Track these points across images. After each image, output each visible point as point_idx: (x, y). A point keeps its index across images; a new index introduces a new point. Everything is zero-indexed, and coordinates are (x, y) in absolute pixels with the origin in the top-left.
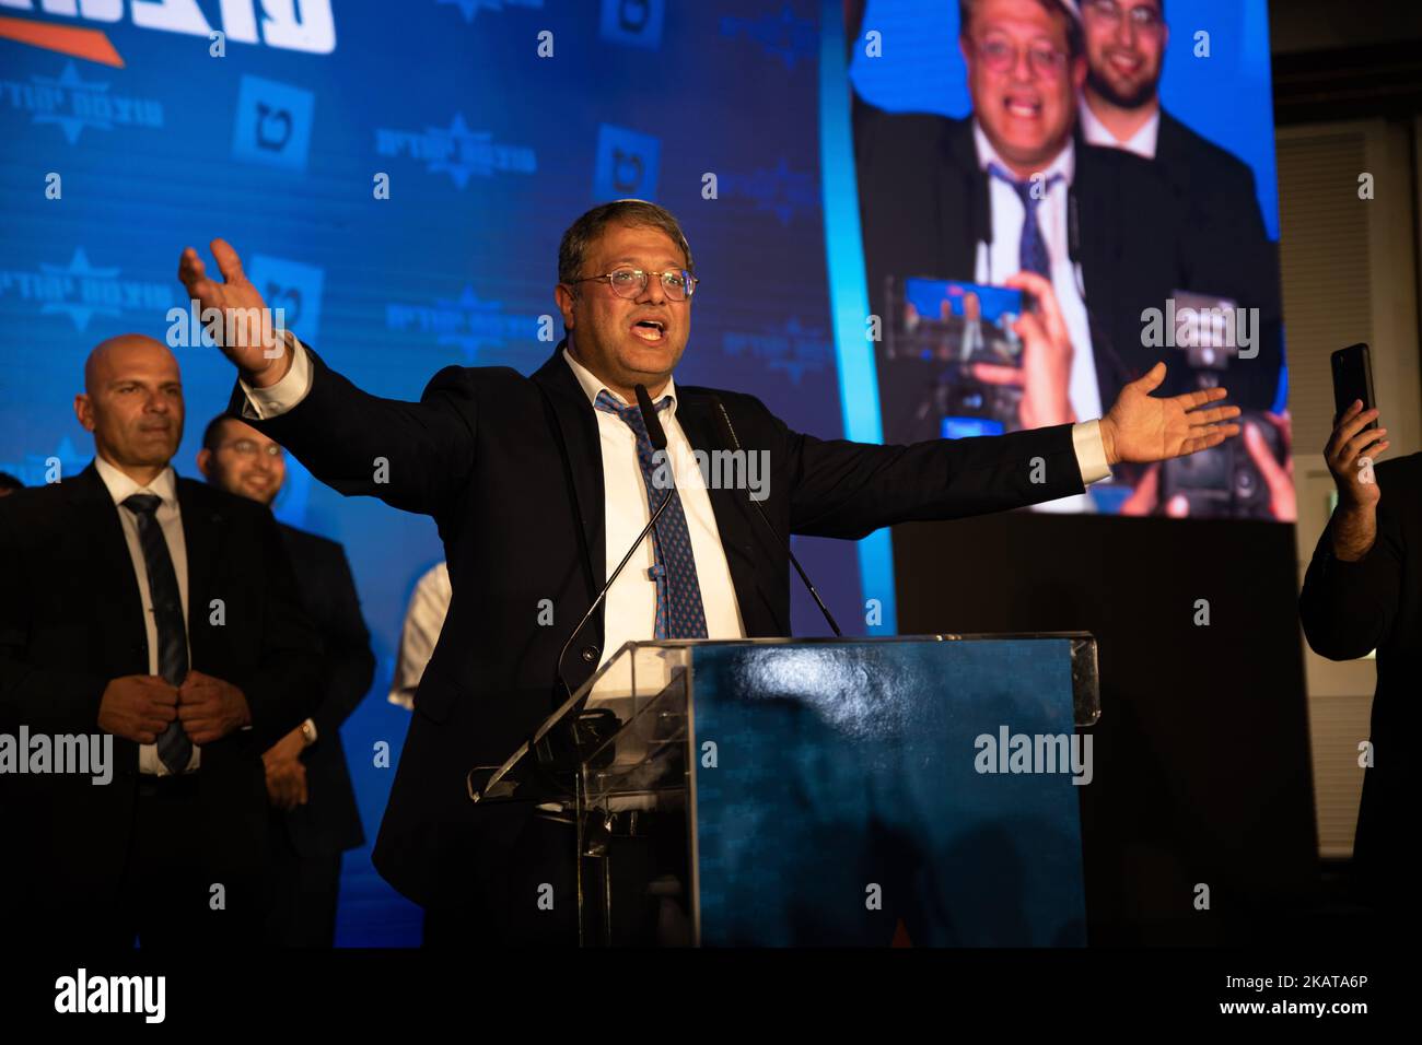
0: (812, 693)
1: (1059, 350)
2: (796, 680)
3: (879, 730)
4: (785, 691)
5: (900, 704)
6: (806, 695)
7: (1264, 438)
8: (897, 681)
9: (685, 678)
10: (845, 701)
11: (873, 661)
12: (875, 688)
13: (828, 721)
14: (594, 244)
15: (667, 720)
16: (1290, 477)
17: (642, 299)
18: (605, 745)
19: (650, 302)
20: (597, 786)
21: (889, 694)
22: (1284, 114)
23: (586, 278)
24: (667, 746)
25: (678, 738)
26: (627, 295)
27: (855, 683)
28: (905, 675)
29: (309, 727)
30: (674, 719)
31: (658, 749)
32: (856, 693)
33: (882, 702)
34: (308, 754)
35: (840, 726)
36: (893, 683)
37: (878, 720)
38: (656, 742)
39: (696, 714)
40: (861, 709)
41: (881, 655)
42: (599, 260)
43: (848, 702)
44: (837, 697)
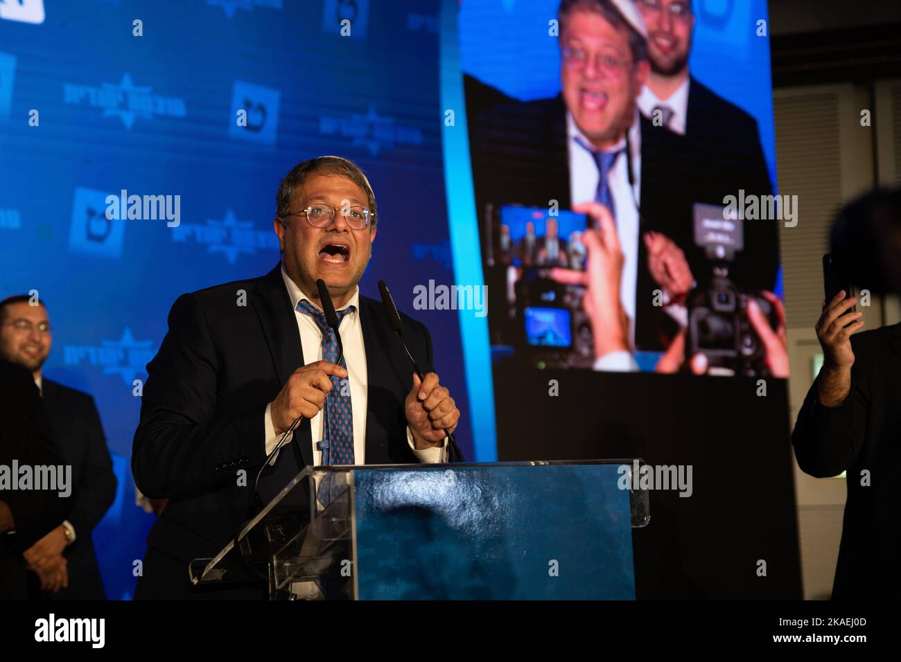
0: (441, 503)
1: (613, 258)
2: (429, 495)
3: (490, 531)
4: (422, 503)
5: (505, 512)
6: (436, 506)
7: (762, 312)
8: (503, 495)
9: (349, 494)
10: (465, 509)
11: (486, 482)
12: (486, 500)
13: (453, 525)
14: (299, 189)
15: (336, 524)
16: (781, 339)
17: (329, 229)
18: (290, 542)
19: (336, 230)
20: (284, 572)
21: (497, 504)
22: (780, 79)
23: (292, 213)
24: (336, 542)
25: (344, 537)
26: (321, 225)
27: (473, 496)
28: (508, 490)
29: (70, 530)
30: (341, 523)
31: (330, 544)
32: (474, 504)
33: (492, 510)
34: (69, 551)
35: (461, 527)
36: (499, 496)
37: (489, 523)
38: (328, 540)
39: (357, 519)
40: (477, 515)
41: (491, 476)
42: (301, 199)
43: (468, 510)
44: (459, 507)
